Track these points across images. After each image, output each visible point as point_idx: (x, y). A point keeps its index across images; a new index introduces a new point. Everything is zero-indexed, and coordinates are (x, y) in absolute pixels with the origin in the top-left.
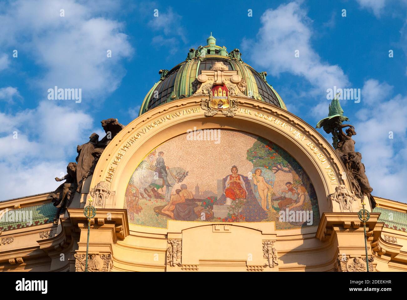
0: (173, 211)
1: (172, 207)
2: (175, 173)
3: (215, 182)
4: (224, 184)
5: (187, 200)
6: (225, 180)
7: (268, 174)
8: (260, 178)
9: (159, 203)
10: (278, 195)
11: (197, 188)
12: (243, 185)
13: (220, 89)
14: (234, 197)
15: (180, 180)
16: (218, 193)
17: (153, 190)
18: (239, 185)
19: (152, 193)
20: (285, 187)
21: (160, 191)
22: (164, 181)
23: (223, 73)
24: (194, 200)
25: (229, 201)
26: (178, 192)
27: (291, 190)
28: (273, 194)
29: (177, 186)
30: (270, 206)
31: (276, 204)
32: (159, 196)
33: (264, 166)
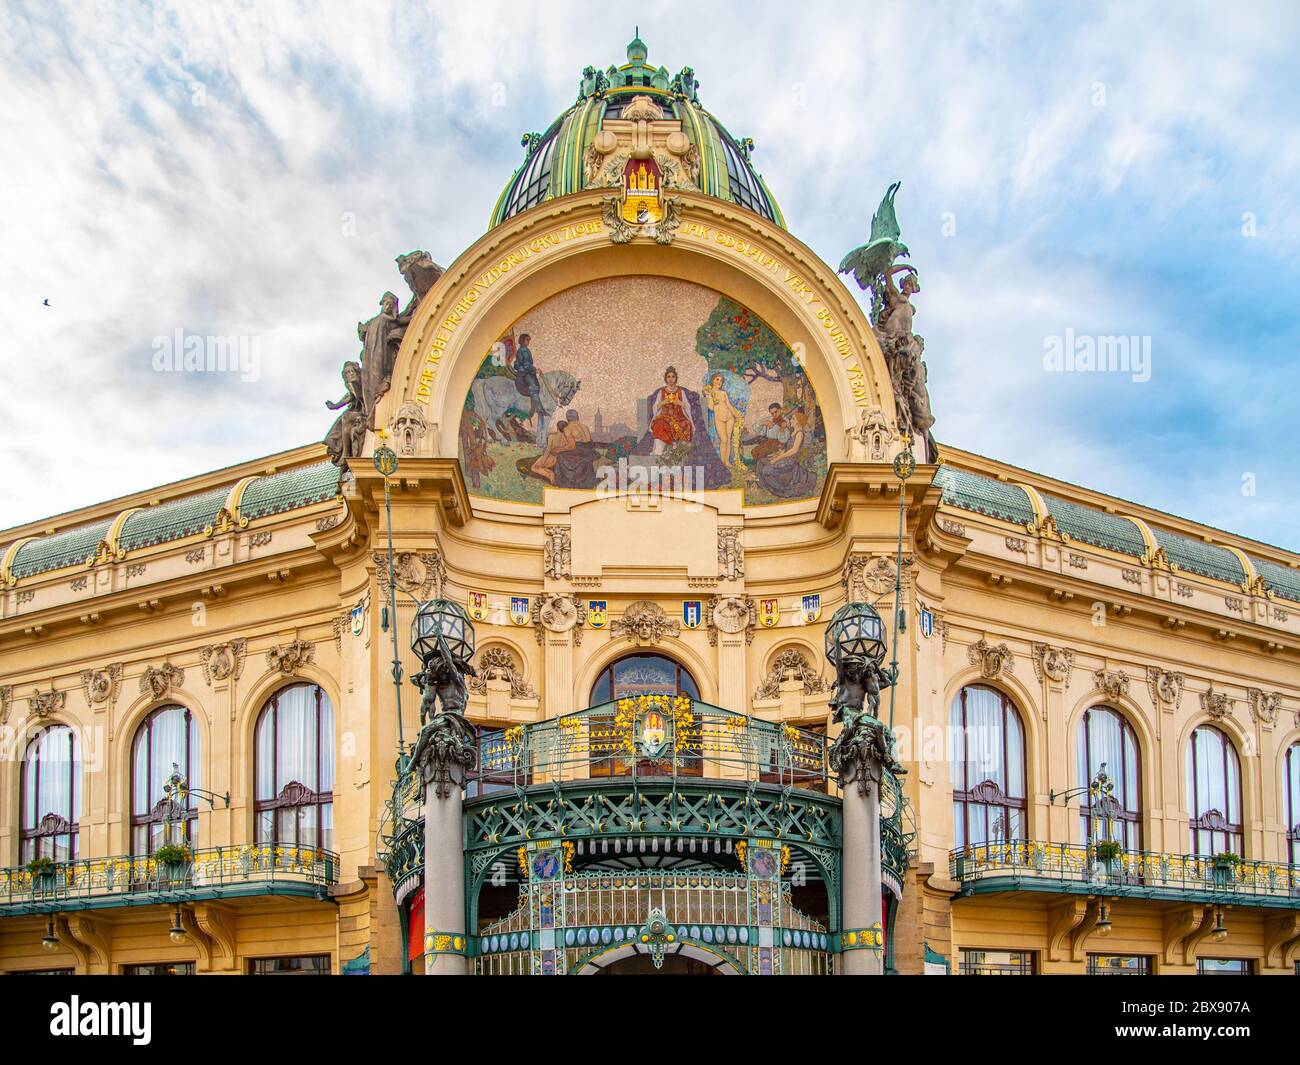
0: (552, 469)
1: (552, 461)
2: (554, 385)
3: (634, 404)
4: (650, 410)
5: (580, 444)
6: (652, 399)
7: (736, 385)
8: (721, 395)
9: (526, 451)
10: (752, 433)
11: (599, 418)
12: (688, 410)
13: (642, 169)
14: (669, 437)
15: (565, 400)
16: (638, 428)
17: (513, 423)
18: (678, 411)
19: (511, 430)
20: (767, 415)
21: (526, 425)
22: (536, 404)
23: (651, 128)
24: (591, 444)
25: (659, 447)
26: (562, 426)
27: (778, 421)
28: (744, 431)
29: (560, 414)
30: (736, 457)
31: (748, 453)
32: (524, 437)
33: (729, 367)
